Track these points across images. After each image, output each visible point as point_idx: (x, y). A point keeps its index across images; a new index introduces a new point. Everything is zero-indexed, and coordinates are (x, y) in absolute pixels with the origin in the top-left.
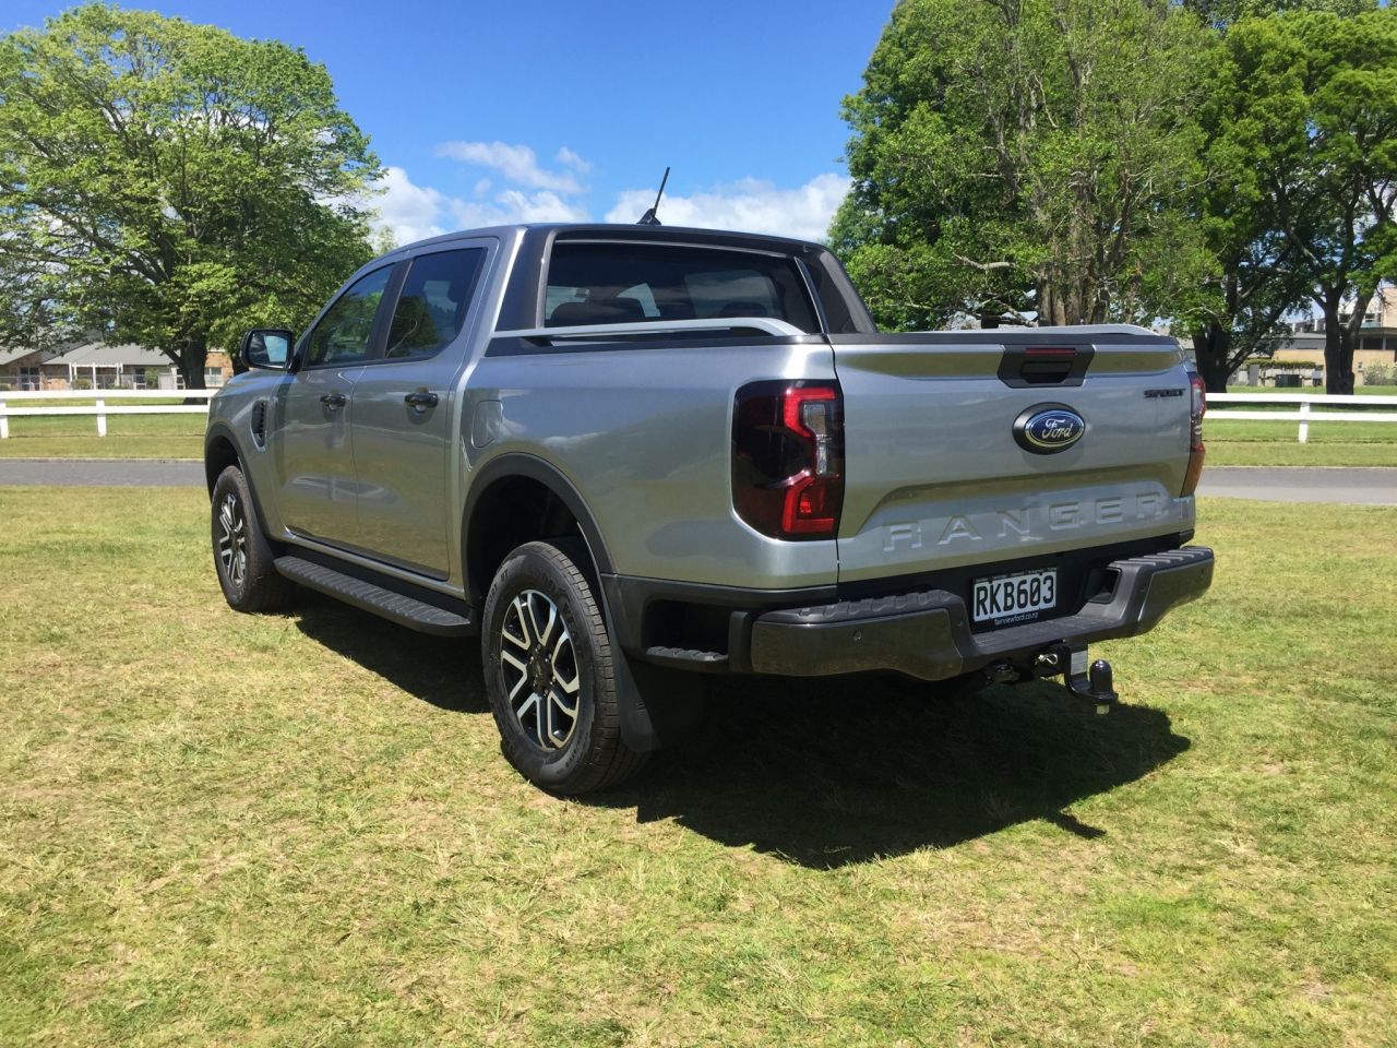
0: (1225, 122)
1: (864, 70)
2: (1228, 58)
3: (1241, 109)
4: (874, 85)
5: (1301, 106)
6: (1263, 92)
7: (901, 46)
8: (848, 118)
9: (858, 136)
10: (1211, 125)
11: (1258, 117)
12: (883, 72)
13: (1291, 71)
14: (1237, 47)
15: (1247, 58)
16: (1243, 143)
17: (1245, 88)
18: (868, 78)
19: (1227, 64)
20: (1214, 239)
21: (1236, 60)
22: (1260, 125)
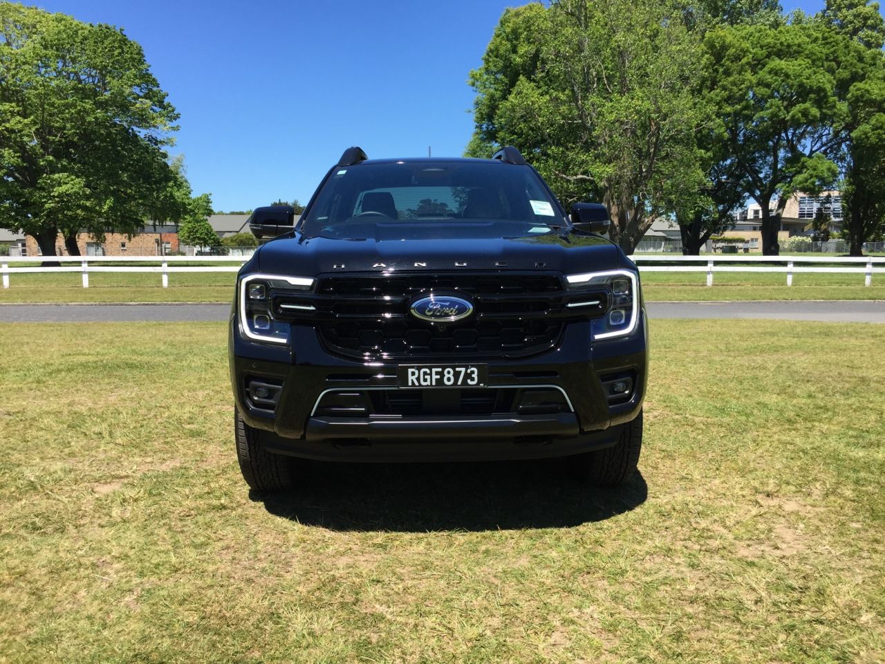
0: (705, 92)
1: (484, 55)
4: (490, 64)
5: (751, 82)
6: (727, 73)
7: (508, 40)
9: (482, 96)
11: (724, 88)
13: (744, 61)
14: (711, 46)
15: (718, 52)
16: (716, 104)
17: (716, 71)
18: (487, 61)
20: (703, 163)
21: (712, 54)
22: (726, 93)
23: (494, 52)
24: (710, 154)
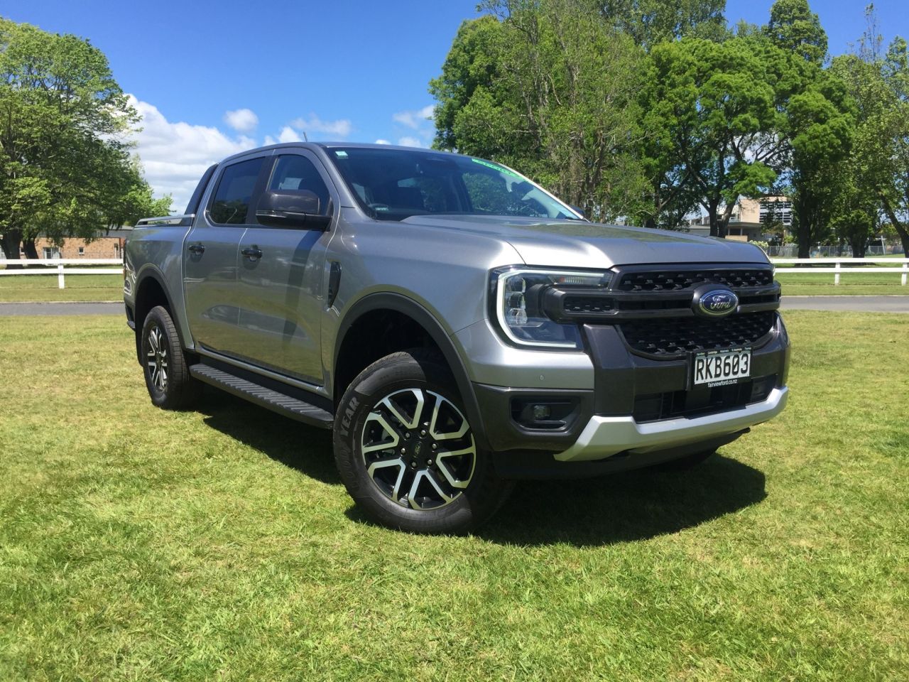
0: (652, 102)
1: (443, 64)
2: (652, 64)
3: (661, 95)
4: (449, 73)
6: (673, 85)
7: (465, 51)
8: (433, 92)
9: (442, 104)
10: (645, 104)
12: (455, 66)
14: (657, 59)
15: (663, 65)
16: (663, 115)
18: (446, 71)
19: (652, 68)
20: (648, 171)
22: (672, 105)
23: (452, 62)
24: (657, 161)
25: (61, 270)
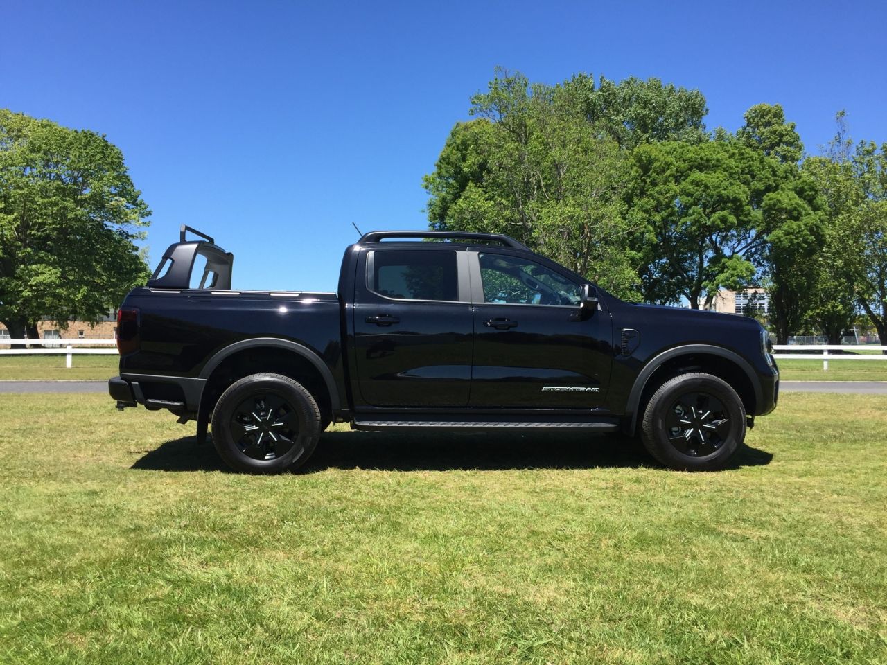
0: (635, 200)
1: (437, 162)
2: (635, 165)
3: (643, 193)
4: (442, 170)
5: (675, 191)
6: (654, 184)
7: (458, 150)
8: (427, 187)
9: (434, 198)
10: (628, 200)
11: (651, 196)
12: (448, 164)
13: (668, 173)
14: (639, 159)
15: (645, 166)
16: (646, 211)
17: (644, 181)
18: (439, 167)
19: (635, 168)
20: (633, 262)
21: (640, 167)
22: (654, 203)
23: (445, 160)
24: (641, 255)
25: (69, 350)
